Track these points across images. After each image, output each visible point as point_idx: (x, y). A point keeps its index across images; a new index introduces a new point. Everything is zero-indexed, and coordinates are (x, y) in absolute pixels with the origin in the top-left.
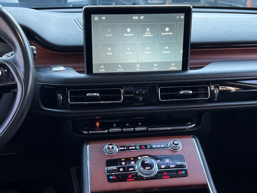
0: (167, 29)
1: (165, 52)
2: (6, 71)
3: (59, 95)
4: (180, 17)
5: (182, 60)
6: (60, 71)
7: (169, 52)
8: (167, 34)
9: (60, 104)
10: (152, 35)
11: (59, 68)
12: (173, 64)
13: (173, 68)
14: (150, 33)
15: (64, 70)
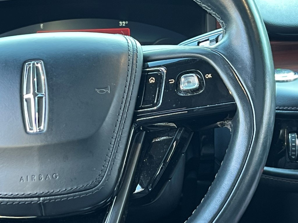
2: (210, 76)
3: (290, 137)
6: (287, 81)
9: (293, 157)
11: (286, 74)
15: (295, 79)
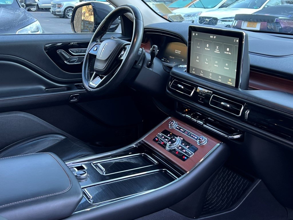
0: (228, 49)
1: (226, 68)
4: (236, 41)
5: (235, 78)
7: (228, 69)
8: (227, 53)
10: (219, 52)
12: (230, 80)
13: (229, 83)
14: (218, 50)
